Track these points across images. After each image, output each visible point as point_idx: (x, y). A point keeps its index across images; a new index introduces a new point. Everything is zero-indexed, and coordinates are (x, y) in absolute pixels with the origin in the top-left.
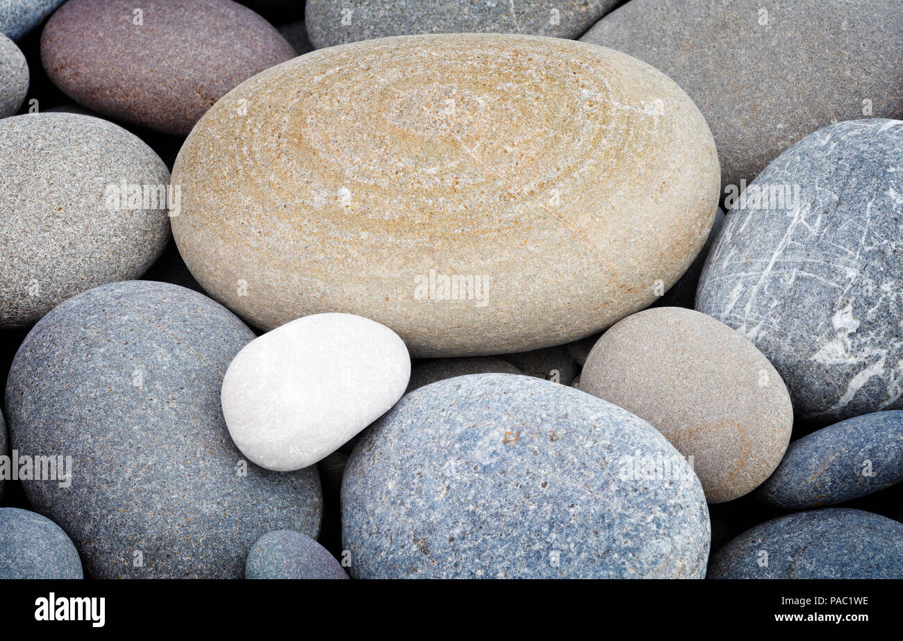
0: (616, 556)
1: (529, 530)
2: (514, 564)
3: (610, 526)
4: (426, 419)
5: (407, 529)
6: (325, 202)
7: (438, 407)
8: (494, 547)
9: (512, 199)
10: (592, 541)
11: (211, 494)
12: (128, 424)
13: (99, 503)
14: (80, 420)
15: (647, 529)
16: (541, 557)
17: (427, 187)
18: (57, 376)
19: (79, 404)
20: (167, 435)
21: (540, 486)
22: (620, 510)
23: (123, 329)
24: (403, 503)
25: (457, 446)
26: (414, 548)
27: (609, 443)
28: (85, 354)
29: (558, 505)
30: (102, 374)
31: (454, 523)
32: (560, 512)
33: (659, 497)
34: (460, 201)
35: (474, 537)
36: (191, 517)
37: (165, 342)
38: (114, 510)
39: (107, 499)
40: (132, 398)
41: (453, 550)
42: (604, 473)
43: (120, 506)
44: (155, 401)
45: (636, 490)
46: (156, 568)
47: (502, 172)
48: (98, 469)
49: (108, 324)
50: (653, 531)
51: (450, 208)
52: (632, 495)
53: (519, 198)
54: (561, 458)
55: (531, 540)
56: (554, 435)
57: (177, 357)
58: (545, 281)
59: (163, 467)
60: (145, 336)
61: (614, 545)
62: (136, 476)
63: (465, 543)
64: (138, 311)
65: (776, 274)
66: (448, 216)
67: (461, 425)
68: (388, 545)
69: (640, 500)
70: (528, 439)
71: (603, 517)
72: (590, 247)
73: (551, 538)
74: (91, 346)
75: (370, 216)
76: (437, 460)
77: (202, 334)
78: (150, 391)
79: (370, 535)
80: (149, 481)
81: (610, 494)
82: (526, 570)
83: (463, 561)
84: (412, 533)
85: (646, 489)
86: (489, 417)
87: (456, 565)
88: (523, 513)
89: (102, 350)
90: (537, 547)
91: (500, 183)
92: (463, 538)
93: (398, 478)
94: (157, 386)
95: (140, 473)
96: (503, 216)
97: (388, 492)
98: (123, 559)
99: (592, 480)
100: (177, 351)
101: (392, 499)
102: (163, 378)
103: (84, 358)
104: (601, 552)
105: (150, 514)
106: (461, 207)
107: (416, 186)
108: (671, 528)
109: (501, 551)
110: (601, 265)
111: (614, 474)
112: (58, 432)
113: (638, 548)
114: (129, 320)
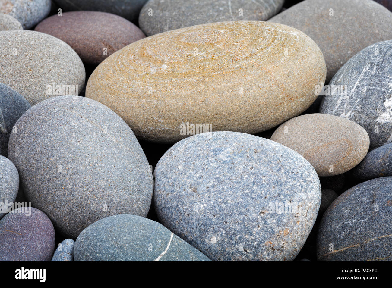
0: (282, 197)
1: (244, 185)
2: (236, 197)
3: (280, 185)
4: (198, 144)
5: (187, 183)
6: (156, 71)
7: (203, 140)
8: (227, 191)
9: (238, 60)
10: (272, 190)
11: (102, 177)
12: (62, 152)
13: (53, 186)
14: (41, 153)
15: (297, 188)
16: (248, 195)
17: (200, 59)
18: (29, 137)
19: (40, 146)
20: (80, 154)
21: (250, 169)
22: (285, 179)
23: (56, 114)
24: (185, 174)
25: (212, 153)
26: (190, 190)
27: (281, 155)
28: (40, 126)
29: (257, 176)
30: (48, 133)
31: (209, 181)
32: (258, 179)
33: (303, 176)
34: (215, 62)
35: (218, 187)
36: (94, 187)
37: (75, 117)
38: (60, 188)
39: (57, 184)
40: (63, 141)
41: (208, 191)
42: (279, 165)
43: (62, 186)
44: (73, 141)
45: (293, 173)
46: (81, 211)
47: (233, 51)
48: (51, 172)
49: (49, 113)
50: (299, 189)
51: (211, 65)
52: (291, 174)
53: (241, 60)
54: (260, 159)
55: (244, 189)
56: (256, 151)
57: (81, 123)
58: (254, 91)
59: (80, 168)
60: (66, 116)
61: (282, 193)
62: (68, 173)
63: (214, 189)
64: (62, 106)
65: (358, 90)
66: (210, 68)
67: (214, 146)
68: (178, 190)
69: (294, 176)
70: (244, 152)
71: (278, 181)
72: (273, 77)
73: (253, 189)
74: (42, 122)
75: (176, 72)
76: (202, 158)
77: (91, 113)
78: (70, 137)
79: (169, 186)
80: (74, 174)
81: (281, 173)
82: (241, 200)
83: (213, 196)
84: (189, 185)
85: (297, 172)
86: (227, 144)
87: (209, 197)
88: (241, 179)
89: (48, 123)
90: (247, 191)
91: (232, 55)
92: (213, 187)
93: (184, 165)
94: (73, 135)
95: (70, 171)
96: (235, 66)
97: (179, 170)
98: (66, 209)
99: (274, 168)
100: (81, 121)
101: (180, 172)
102: (76, 132)
103: (40, 127)
104: (276, 195)
105: (76, 188)
106: (216, 64)
107: (195, 60)
108: (307, 189)
109: (230, 192)
110: (278, 85)
111: (284, 166)
112: (32, 160)
113: (292, 195)
114: (58, 110)
